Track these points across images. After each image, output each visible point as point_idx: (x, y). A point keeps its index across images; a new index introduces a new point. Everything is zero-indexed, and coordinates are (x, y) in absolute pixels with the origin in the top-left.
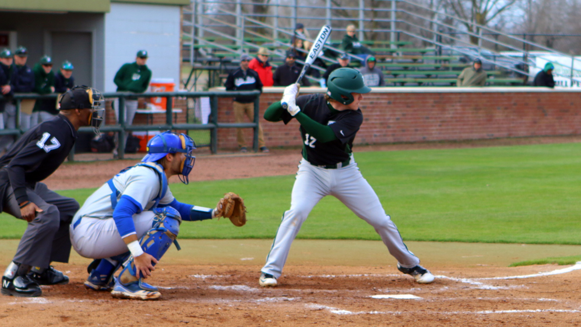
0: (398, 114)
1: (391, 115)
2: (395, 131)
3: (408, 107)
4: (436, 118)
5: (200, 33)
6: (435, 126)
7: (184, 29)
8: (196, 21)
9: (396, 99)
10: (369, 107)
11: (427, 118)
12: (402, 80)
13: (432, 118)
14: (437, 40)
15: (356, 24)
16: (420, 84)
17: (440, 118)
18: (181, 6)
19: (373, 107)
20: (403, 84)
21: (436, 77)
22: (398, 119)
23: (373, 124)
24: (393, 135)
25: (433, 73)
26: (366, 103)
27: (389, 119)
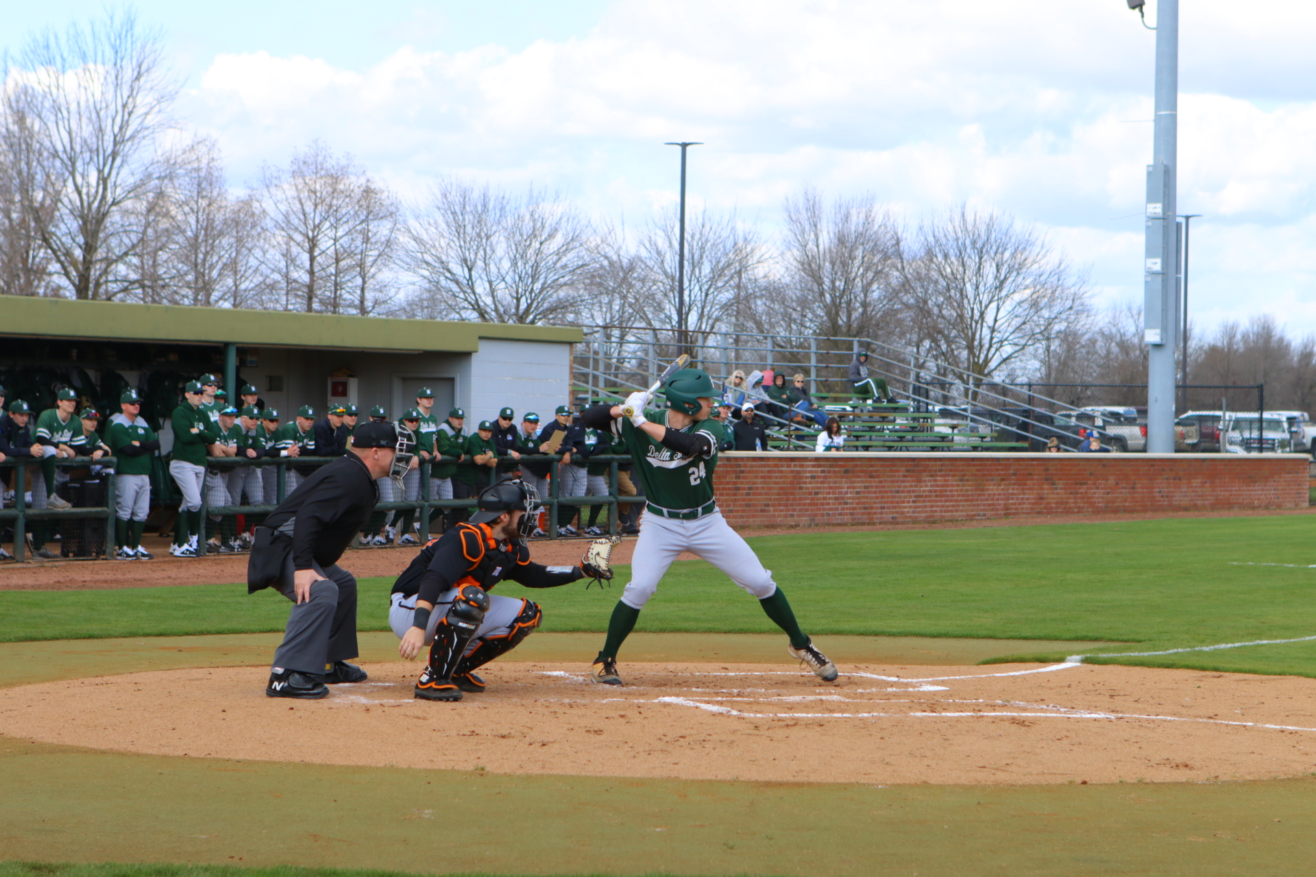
0: (859, 485)
1: (848, 487)
2: (854, 509)
3: (871, 477)
4: (909, 492)
5: (601, 384)
6: (909, 502)
7: (575, 376)
8: (596, 368)
9: (856, 466)
10: (819, 477)
11: (898, 492)
12: (867, 443)
13: (903, 492)
14: (914, 393)
15: (806, 372)
16: (890, 449)
17: (914, 491)
18: (571, 343)
19: (825, 477)
20: (866, 448)
21: (913, 440)
22: (858, 493)
23: (825, 499)
24: (852, 514)
25: (909, 436)
26: (816, 472)
27: (847, 493)
